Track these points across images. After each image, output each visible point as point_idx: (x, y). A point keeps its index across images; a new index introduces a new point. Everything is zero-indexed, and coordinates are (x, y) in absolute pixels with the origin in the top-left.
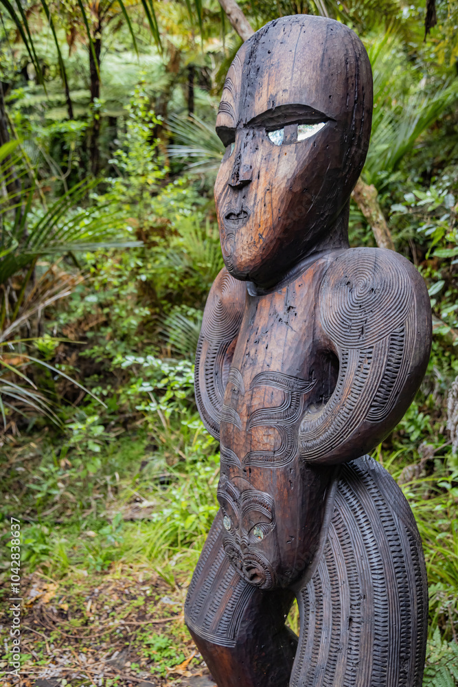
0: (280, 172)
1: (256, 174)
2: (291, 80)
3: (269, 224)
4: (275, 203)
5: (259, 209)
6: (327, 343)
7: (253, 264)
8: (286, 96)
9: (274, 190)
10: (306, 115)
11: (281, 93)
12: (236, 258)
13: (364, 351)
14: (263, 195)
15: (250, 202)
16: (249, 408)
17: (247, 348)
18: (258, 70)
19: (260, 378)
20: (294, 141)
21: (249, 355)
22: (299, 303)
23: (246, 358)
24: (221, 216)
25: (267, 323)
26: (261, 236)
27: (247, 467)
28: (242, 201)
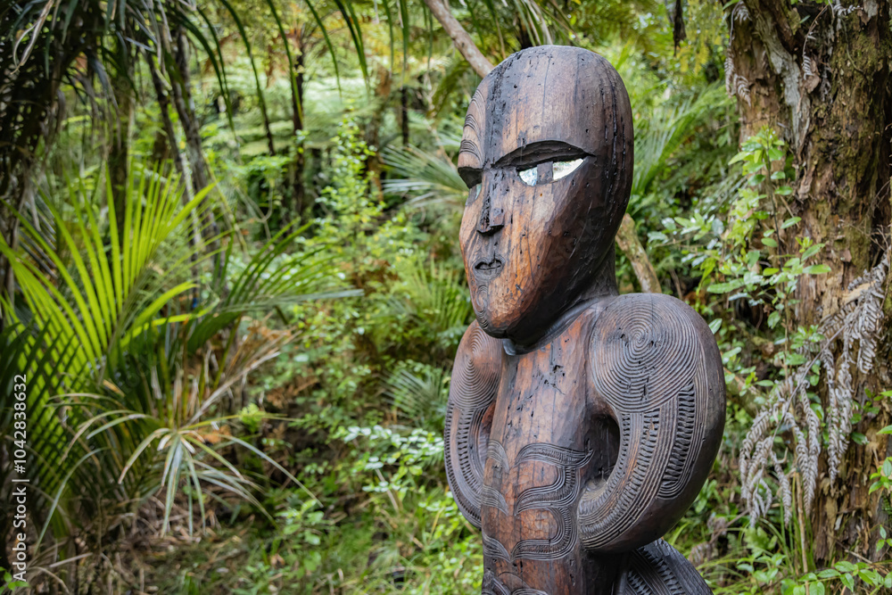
0: (537, 215)
1: (508, 219)
2: (543, 115)
3: (527, 274)
4: (533, 250)
6: (603, 406)
7: (510, 319)
8: (539, 132)
9: (531, 235)
10: (561, 151)
11: (532, 129)
12: (491, 313)
13: (650, 415)
14: (518, 241)
15: (503, 249)
16: (516, 488)
17: (508, 416)
18: (504, 105)
19: (526, 452)
20: (550, 181)
21: (511, 425)
22: (567, 361)
23: (508, 429)
24: (470, 265)
25: (530, 386)
26: (519, 287)
27: (518, 560)
28: (494, 249)
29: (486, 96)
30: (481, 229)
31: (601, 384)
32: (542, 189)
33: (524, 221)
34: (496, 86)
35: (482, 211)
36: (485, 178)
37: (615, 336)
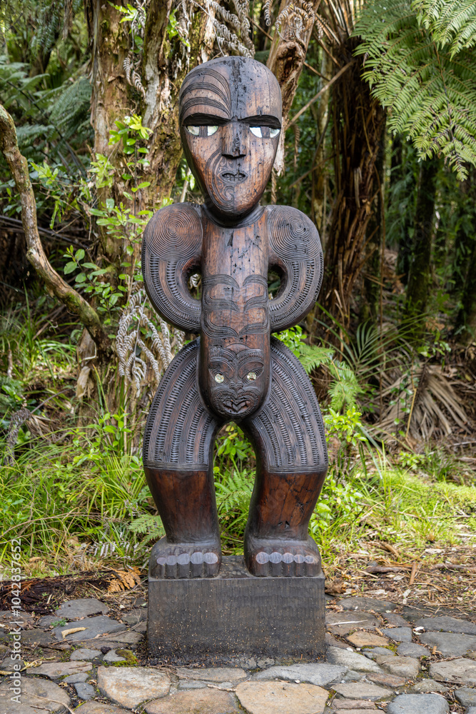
0: (267, 154)
1: (248, 152)
2: (270, 101)
3: (261, 184)
4: (265, 172)
5: (254, 173)
8: (268, 110)
9: (265, 164)
11: (264, 107)
12: (237, 202)
13: (310, 262)
14: (256, 166)
15: (245, 169)
16: (245, 298)
17: (232, 262)
18: (245, 88)
19: (249, 279)
20: (269, 137)
21: (236, 265)
22: (261, 234)
23: (233, 268)
24: (215, 173)
25: (245, 246)
26: (255, 191)
27: (244, 336)
28: (238, 167)
29: (227, 77)
30: (232, 154)
31: (275, 248)
32: (266, 141)
33: (259, 156)
34: (233, 74)
35: (233, 144)
36: (231, 126)
37: (283, 224)
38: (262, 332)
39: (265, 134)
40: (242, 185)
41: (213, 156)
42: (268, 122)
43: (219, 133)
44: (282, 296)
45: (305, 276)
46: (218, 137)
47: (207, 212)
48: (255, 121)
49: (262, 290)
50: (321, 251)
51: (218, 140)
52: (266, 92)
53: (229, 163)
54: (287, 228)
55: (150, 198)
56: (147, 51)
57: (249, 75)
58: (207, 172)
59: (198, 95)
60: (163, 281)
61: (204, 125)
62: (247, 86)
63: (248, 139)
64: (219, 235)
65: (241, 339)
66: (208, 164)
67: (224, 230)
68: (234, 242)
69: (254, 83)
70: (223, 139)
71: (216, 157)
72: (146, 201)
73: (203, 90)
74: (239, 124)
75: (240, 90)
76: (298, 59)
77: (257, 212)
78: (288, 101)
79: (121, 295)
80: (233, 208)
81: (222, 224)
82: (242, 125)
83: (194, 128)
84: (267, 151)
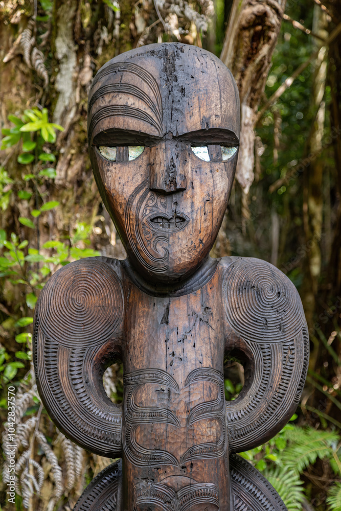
0: (218, 186)
2: (221, 107)
3: (209, 231)
4: (215, 213)
5: (198, 216)
9: (215, 202)
12: (173, 260)
14: (202, 205)
15: (185, 209)
16: (188, 404)
17: (167, 348)
18: (183, 90)
19: (193, 376)
20: (221, 160)
21: (173, 354)
22: (212, 304)
23: (170, 358)
24: (140, 217)
25: (187, 323)
26: (201, 241)
27: (188, 463)
28: (174, 207)
29: (156, 74)
30: (165, 188)
31: (235, 324)
32: (217, 166)
33: (206, 189)
34: (165, 70)
35: (165, 174)
36: (163, 146)
37: (245, 287)
38: (216, 455)
39: (215, 155)
40: (180, 234)
41: (137, 190)
42: (218, 138)
43: (145, 157)
44: (246, 398)
45: (280, 366)
46: (144, 162)
47: (130, 271)
48: (199, 137)
49: (215, 391)
50: (306, 325)
51: (144, 167)
52: (215, 94)
53: (160, 201)
54: (252, 293)
55: (65, 222)
56: (57, 19)
57: (190, 71)
58: (127, 215)
59: (114, 102)
60: (65, 378)
61: (123, 145)
62: (186, 87)
63: (189, 164)
64: (149, 308)
65: (183, 467)
66: (129, 203)
67: (155, 299)
68: (171, 318)
69: (197, 83)
70: (151, 165)
71: (141, 193)
72: (60, 226)
73: (121, 95)
74: (176, 143)
75: (176, 93)
76: (271, 28)
77: (206, 270)
78: (258, 86)
79: (21, 365)
80: (167, 268)
81: (152, 290)
82: (179, 144)
83: (109, 149)
84: (218, 182)
